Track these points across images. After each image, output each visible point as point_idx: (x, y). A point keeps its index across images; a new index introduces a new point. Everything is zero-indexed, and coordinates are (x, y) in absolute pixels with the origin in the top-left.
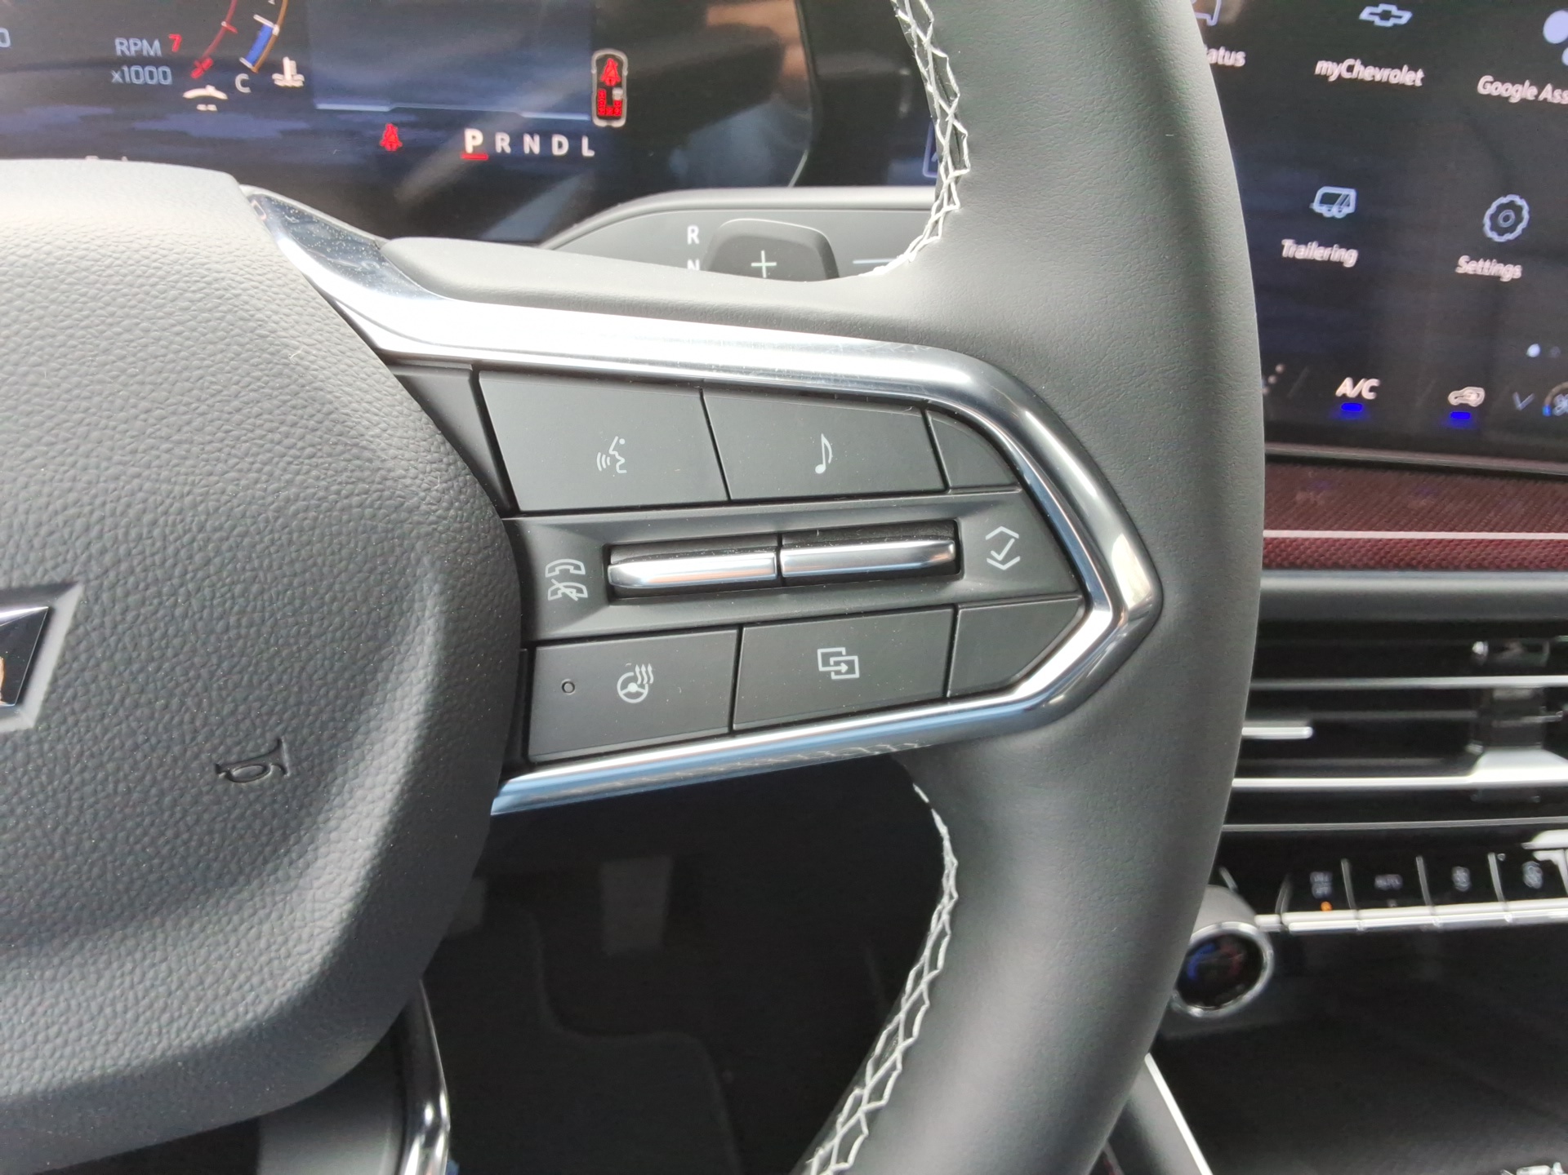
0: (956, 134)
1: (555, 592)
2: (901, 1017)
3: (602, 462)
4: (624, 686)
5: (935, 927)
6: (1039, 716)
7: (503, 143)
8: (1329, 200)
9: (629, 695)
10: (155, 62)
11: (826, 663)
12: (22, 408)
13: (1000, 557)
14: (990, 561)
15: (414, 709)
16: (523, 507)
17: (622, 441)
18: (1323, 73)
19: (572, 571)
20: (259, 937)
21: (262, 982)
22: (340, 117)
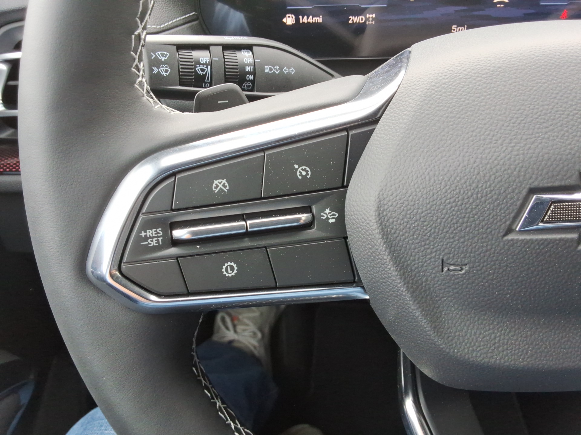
22: (547, 8)
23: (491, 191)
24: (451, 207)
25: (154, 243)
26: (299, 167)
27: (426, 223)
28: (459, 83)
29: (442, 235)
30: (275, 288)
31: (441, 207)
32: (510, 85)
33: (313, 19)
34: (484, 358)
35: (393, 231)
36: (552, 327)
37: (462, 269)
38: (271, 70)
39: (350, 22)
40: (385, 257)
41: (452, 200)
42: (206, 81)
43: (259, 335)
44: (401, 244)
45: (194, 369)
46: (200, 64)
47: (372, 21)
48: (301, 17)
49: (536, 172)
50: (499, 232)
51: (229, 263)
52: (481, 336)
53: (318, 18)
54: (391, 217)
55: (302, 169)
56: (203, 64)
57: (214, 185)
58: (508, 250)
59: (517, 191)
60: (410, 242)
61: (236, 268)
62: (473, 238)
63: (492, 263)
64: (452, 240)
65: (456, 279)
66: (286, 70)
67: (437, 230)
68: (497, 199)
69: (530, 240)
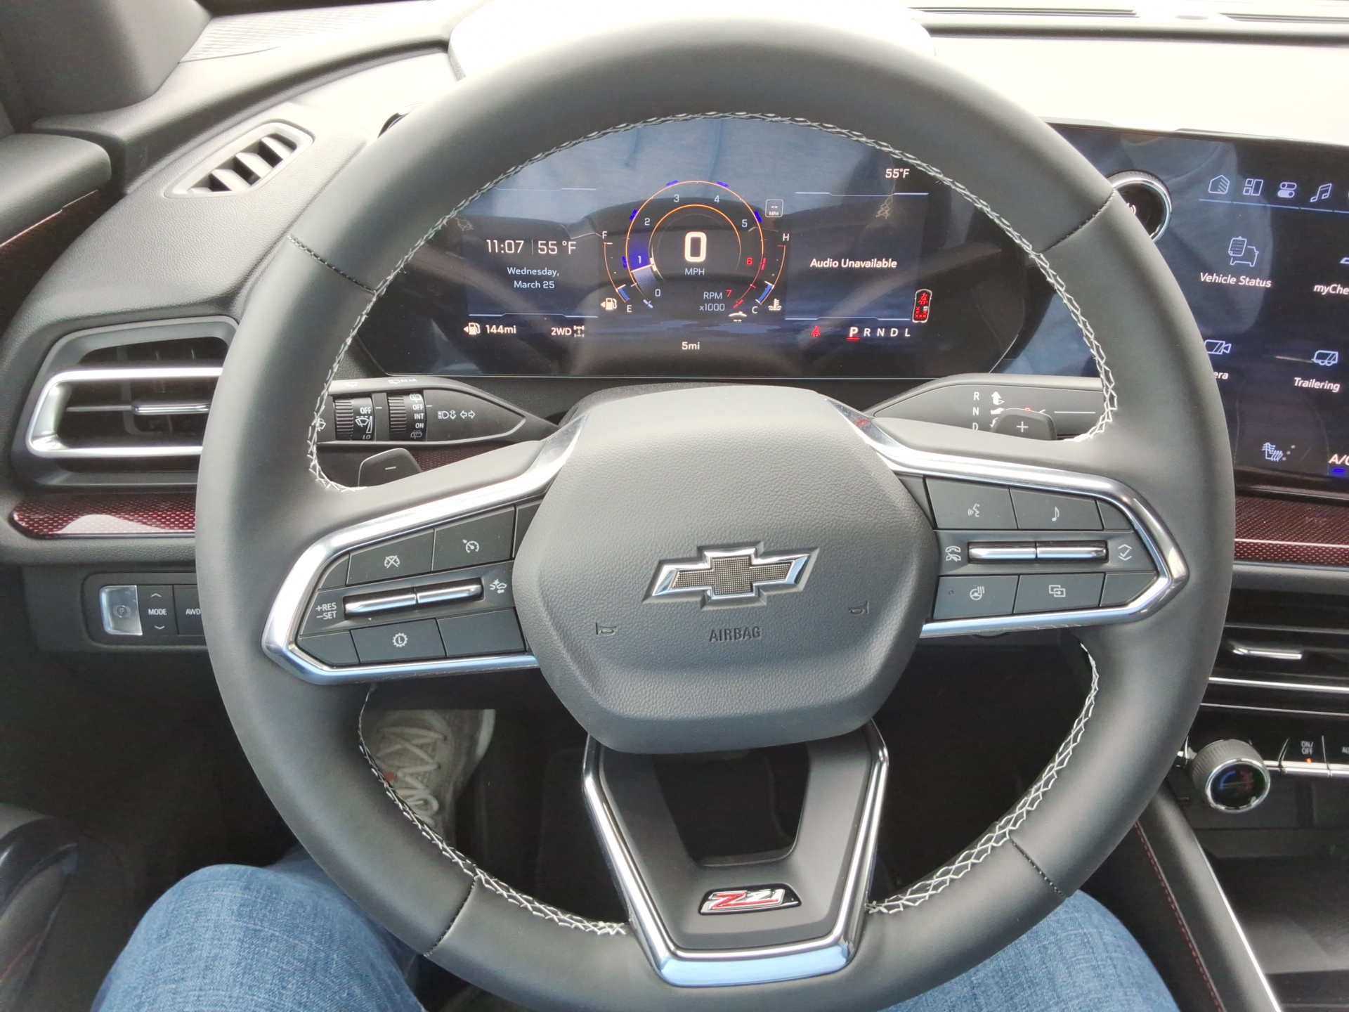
0: (1111, 395)
1: (949, 558)
2: (1072, 736)
3: (970, 512)
4: (973, 593)
5: (1087, 703)
6: (1136, 617)
7: (867, 332)
8: (1321, 357)
9: (975, 597)
10: (719, 301)
11: (1052, 591)
12: (800, 492)
13: (1124, 556)
14: (1120, 557)
15: (908, 595)
16: (939, 527)
17: (978, 505)
18: (1318, 290)
19: (956, 550)
20: (854, 666)
21: (854, 682)
22: (794, 323)
23: (630, 563)
24: (600, 577)
25: (328, 616)
26: (468, 542)
27: (581, 591)
28: (611, 467)
29: (594, 602)
30: (445, 658)
31: (592, 577)
32: (651, 470)
33: (504, 329)
34: (636, 712)
35: (553, 599)
36: (693, 681)
37: (613, 631)
38: (445, 415)
39: (553, 334)
40: (547, 623)
41: (600, 571)
42: (367, 432)
43: (435, 805)
44: (560, 610)
45: (361, 747)
46: (360, 415)
47: (581, 334)
48: (488, 326)
49: (664, 547)
50: (639, 598)
51: (400, 634)
52: (634, 692)
53: (511, 328)
54: (551, 587)
55: (471, 544)
56: (364, 415)
57: (386, 562)
58: (647, 612)
59: (650, 563)
60: (569, 608)
61: (406, 639)
62: (619, 603)
63: (636, 624)
64: (602, 606)
65: (609, 640)
66: (464, 414)
67: (589, 597)
68: (635, 569)
69: (664, 603)
